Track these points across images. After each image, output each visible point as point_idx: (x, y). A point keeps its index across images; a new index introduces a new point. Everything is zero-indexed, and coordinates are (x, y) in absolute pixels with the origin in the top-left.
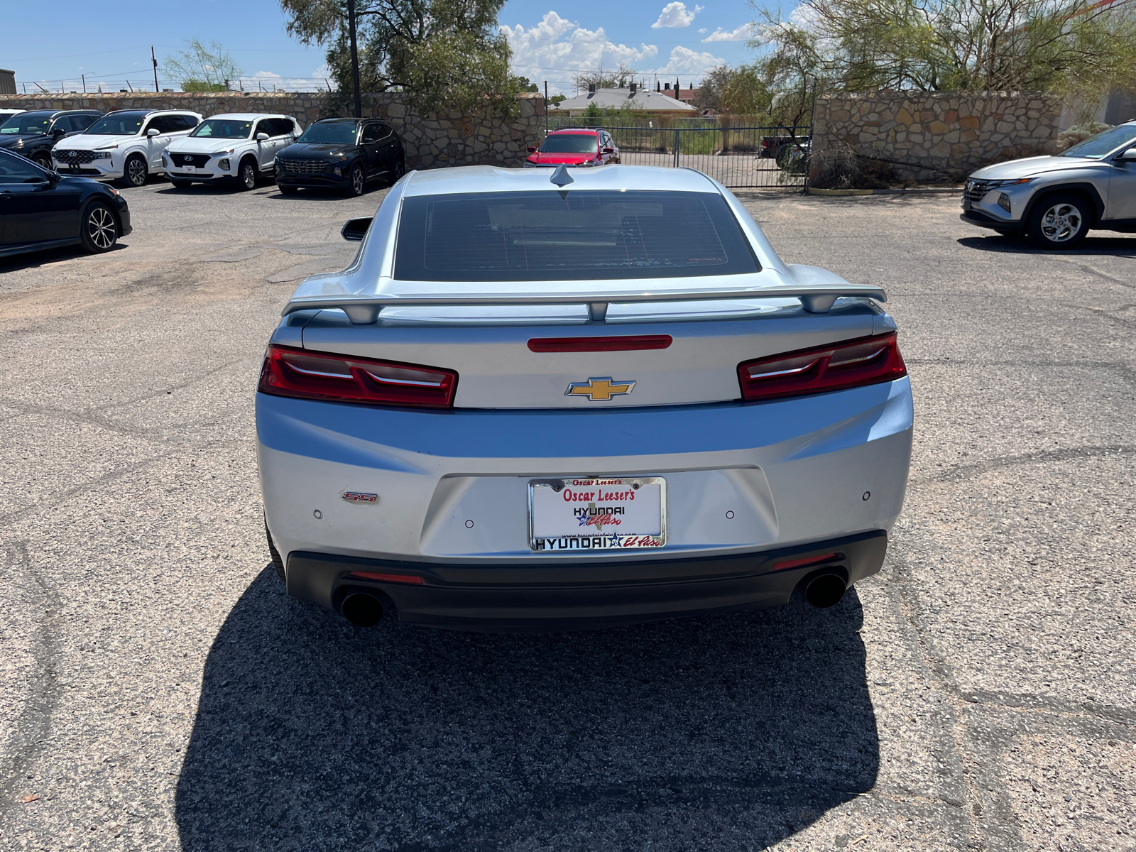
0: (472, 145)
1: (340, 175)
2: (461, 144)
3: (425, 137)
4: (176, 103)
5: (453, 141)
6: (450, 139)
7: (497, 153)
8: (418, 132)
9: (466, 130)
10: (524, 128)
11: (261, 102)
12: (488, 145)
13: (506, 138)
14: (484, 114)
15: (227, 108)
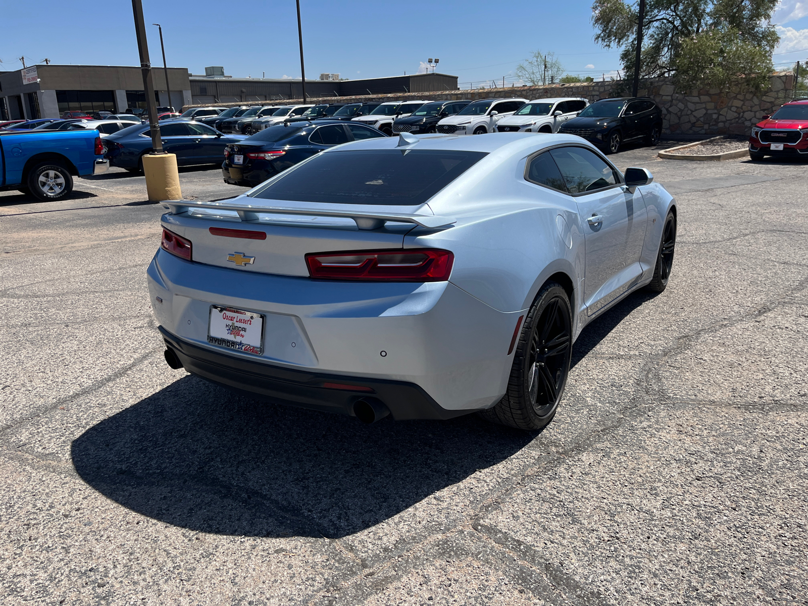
0: (725, 114)
1: (601, 139)
2: (715, 113)
3: (686, 109)
4: (519, 93)
5: (709, 112)
6: (707, 110)
7: (746, 120)
8: (681, 106)
9: (722, 102)
10: (773, 100)
11: (571, 90)
12: (739, 114)
13: (756, 108)
14: (738, 90)
15: (549, 95)
